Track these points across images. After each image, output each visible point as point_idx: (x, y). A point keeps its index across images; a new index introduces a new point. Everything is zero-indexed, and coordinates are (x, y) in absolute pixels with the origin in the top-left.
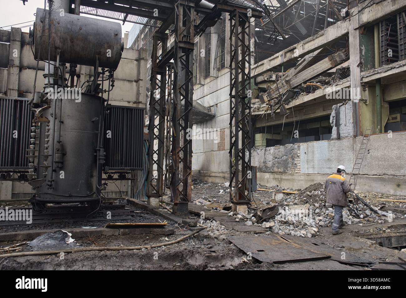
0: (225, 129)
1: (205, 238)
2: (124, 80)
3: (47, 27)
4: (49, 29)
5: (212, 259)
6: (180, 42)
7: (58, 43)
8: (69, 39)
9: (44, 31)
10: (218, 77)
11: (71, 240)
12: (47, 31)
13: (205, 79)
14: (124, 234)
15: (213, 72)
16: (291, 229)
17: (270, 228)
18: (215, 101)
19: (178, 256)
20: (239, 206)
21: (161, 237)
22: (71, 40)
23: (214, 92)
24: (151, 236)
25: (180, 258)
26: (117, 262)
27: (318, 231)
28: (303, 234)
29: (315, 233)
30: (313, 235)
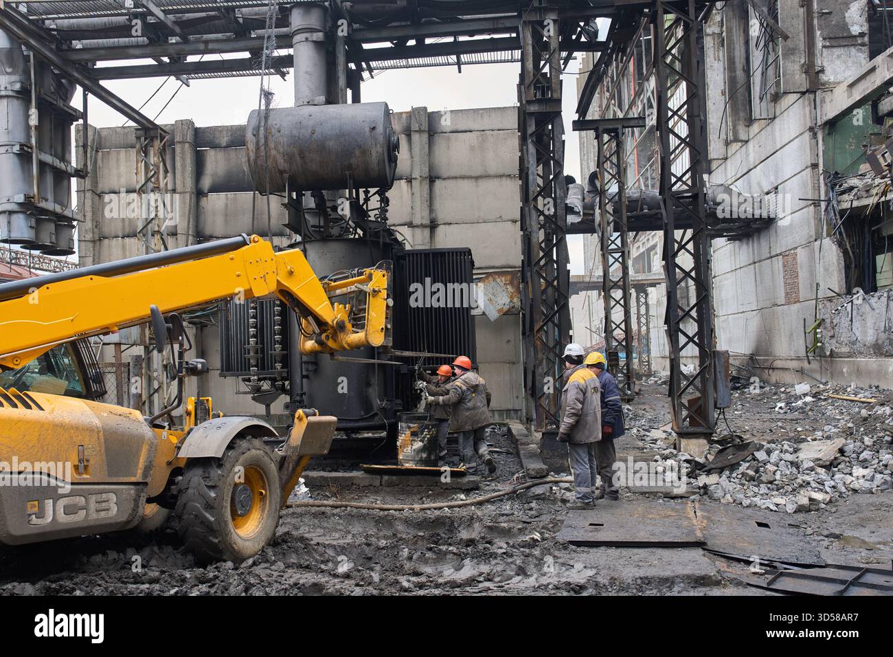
0: (796, 248)
1: (537, 499)
2: (501, 176)
3: (262, 141)
4: (266, 144)
5: (499, 533)
6: (529, 102)
7: (282, 164)
8: (296, 155)
9: (258, 148)
10: (775, 118)
11: (304, 489)
12: (263, 148)
13: (748, 126)
14: (390, 485)
15: (758, 108)
16: (761, 492)
17: (705, 487)
18: (772, 178)
19: (443, 524)
20: (685, 440)
21: (456, 493)
22: (300, 155)
23: (768, 158)
24: (438, 489)
25: (447, 528)
26: (339, 524)
27: (828, 500)
28: (777, 505)
29: (810, 504)
30: (800, 509)
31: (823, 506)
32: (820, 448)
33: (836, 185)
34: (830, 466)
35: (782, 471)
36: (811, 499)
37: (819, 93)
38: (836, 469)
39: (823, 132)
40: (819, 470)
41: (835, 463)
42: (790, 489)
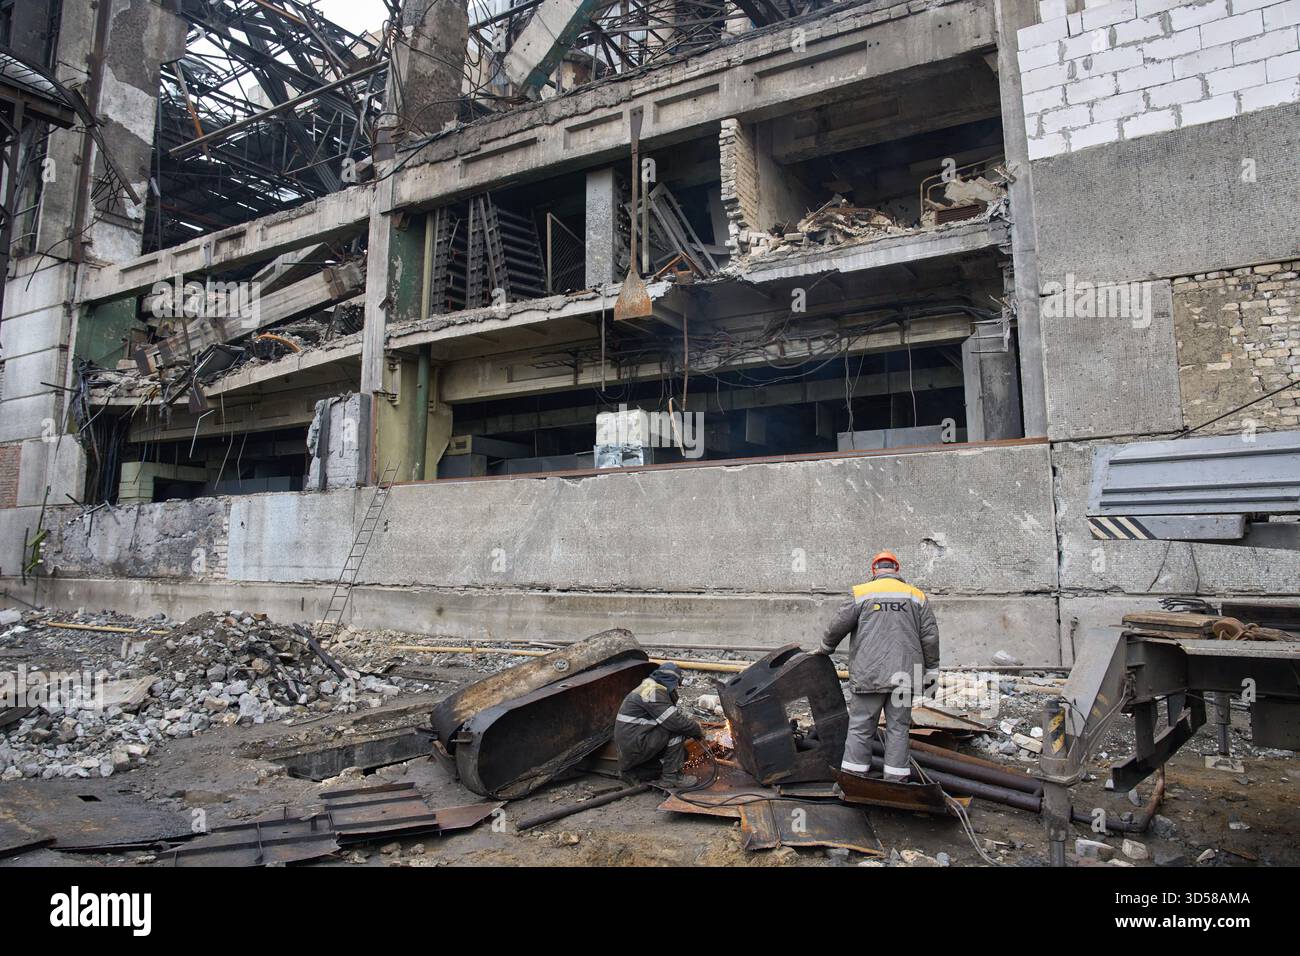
0: (22, 440)
10: (15, 278)
16: (59, 756)
27: (147, 752)
28: (88, 769)
29: (131, 760)
30: (119, 769)
31: (143, 760)
32: (125, 690)
33: (89, 376)
34: (137, 710)
35: (82, 724)
36: (130, 755)
37: (81, 267)
38: (145, 714)
39: (81, 312)
40: (128, 717)
41: (144, 706)
42: (98, 745)
